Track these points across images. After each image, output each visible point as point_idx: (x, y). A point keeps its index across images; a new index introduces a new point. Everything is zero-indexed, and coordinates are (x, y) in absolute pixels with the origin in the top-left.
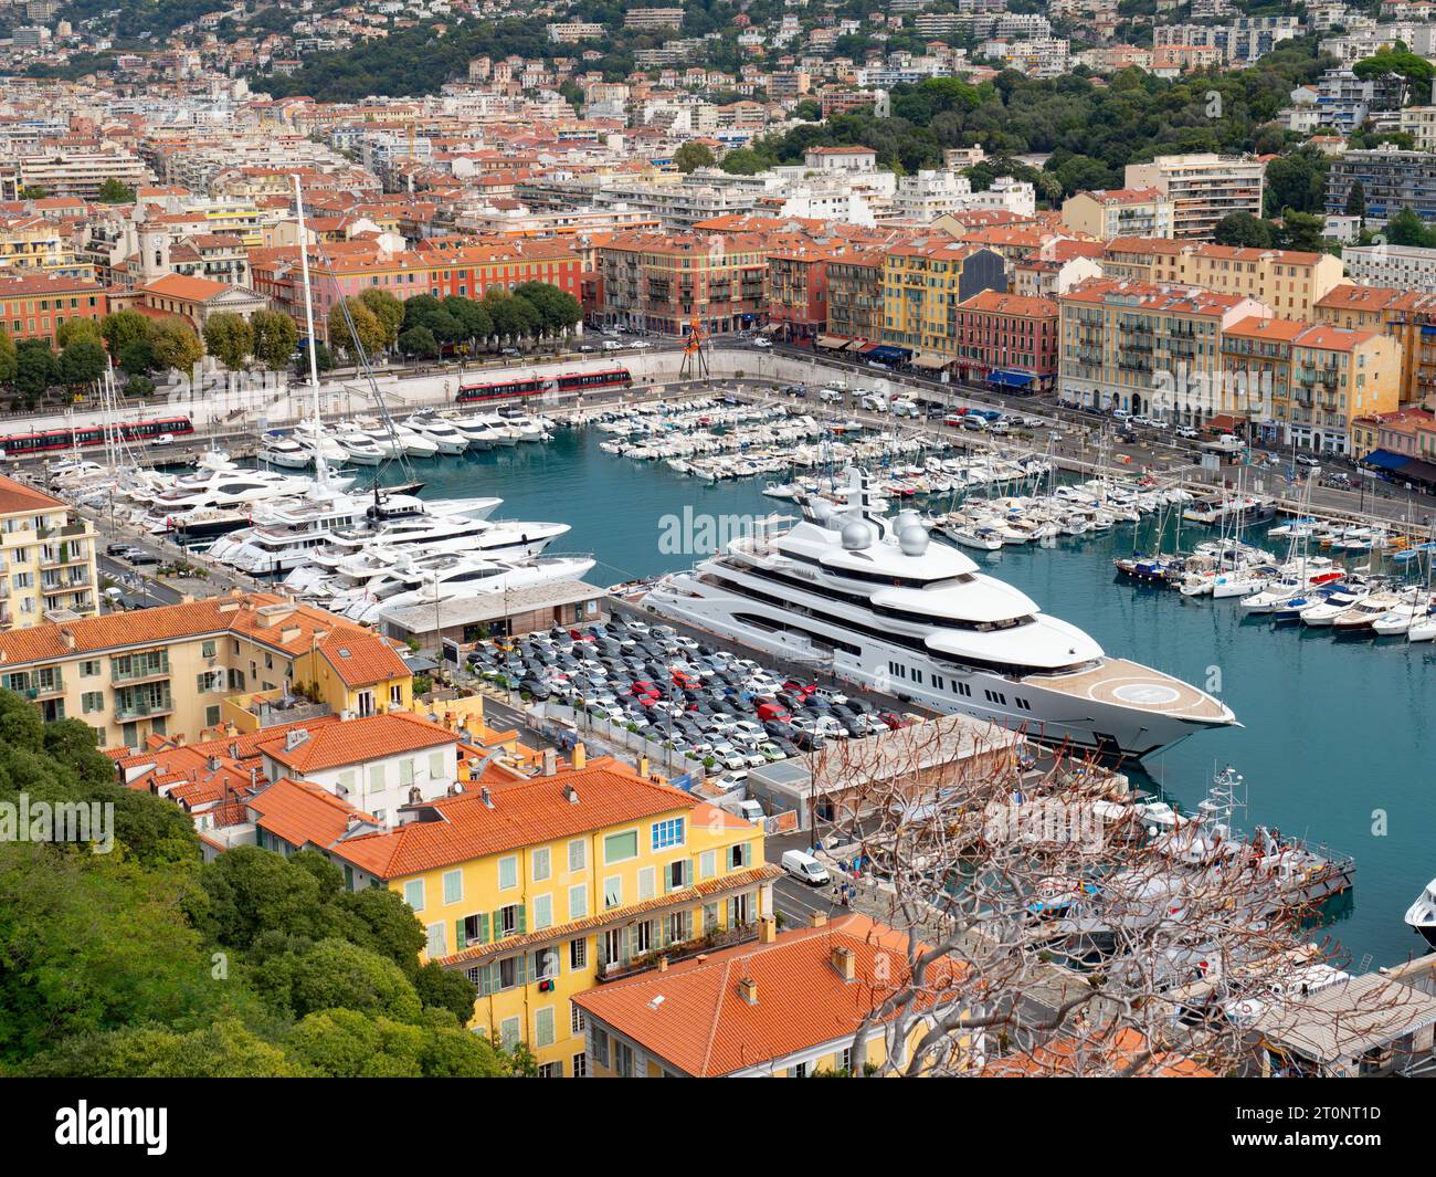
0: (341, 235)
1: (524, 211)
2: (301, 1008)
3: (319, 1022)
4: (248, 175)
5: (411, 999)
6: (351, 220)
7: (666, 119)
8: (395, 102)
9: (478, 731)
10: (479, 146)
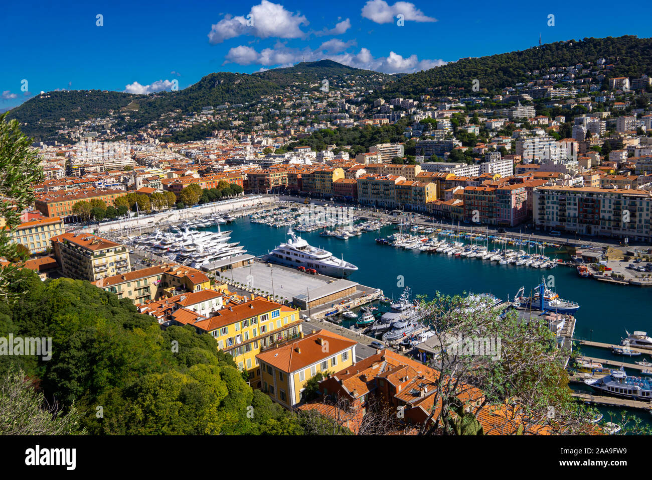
0: (183, 175)
1: (228, 166)
2: (189, 364)
3: (195, 368)
4: (161, 162)
5: (216, 359)
6: (186, 170)
7: (260, 142)
8: (195, 142)
9: (227, 293)
10: (216, 151)
